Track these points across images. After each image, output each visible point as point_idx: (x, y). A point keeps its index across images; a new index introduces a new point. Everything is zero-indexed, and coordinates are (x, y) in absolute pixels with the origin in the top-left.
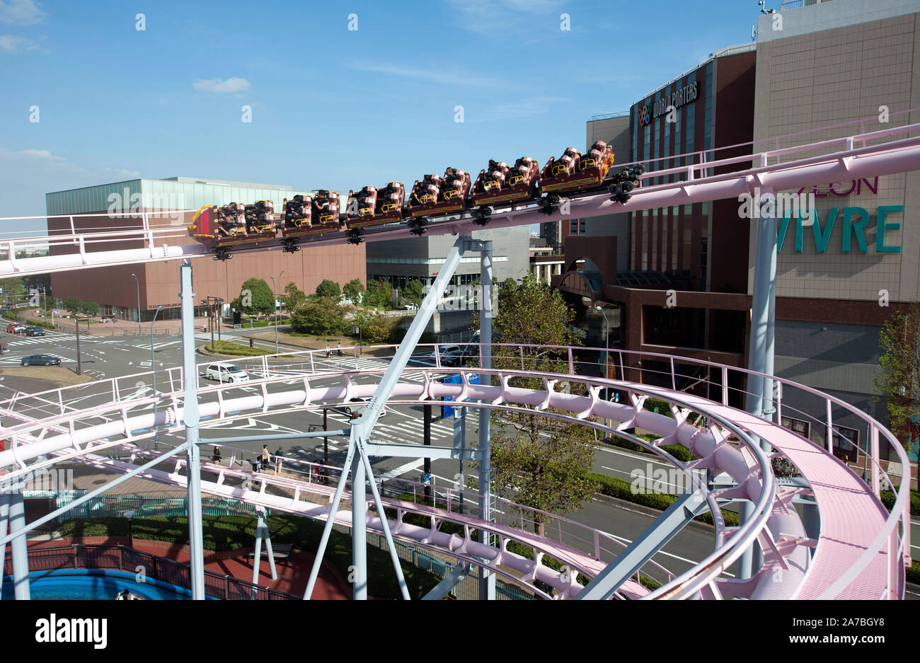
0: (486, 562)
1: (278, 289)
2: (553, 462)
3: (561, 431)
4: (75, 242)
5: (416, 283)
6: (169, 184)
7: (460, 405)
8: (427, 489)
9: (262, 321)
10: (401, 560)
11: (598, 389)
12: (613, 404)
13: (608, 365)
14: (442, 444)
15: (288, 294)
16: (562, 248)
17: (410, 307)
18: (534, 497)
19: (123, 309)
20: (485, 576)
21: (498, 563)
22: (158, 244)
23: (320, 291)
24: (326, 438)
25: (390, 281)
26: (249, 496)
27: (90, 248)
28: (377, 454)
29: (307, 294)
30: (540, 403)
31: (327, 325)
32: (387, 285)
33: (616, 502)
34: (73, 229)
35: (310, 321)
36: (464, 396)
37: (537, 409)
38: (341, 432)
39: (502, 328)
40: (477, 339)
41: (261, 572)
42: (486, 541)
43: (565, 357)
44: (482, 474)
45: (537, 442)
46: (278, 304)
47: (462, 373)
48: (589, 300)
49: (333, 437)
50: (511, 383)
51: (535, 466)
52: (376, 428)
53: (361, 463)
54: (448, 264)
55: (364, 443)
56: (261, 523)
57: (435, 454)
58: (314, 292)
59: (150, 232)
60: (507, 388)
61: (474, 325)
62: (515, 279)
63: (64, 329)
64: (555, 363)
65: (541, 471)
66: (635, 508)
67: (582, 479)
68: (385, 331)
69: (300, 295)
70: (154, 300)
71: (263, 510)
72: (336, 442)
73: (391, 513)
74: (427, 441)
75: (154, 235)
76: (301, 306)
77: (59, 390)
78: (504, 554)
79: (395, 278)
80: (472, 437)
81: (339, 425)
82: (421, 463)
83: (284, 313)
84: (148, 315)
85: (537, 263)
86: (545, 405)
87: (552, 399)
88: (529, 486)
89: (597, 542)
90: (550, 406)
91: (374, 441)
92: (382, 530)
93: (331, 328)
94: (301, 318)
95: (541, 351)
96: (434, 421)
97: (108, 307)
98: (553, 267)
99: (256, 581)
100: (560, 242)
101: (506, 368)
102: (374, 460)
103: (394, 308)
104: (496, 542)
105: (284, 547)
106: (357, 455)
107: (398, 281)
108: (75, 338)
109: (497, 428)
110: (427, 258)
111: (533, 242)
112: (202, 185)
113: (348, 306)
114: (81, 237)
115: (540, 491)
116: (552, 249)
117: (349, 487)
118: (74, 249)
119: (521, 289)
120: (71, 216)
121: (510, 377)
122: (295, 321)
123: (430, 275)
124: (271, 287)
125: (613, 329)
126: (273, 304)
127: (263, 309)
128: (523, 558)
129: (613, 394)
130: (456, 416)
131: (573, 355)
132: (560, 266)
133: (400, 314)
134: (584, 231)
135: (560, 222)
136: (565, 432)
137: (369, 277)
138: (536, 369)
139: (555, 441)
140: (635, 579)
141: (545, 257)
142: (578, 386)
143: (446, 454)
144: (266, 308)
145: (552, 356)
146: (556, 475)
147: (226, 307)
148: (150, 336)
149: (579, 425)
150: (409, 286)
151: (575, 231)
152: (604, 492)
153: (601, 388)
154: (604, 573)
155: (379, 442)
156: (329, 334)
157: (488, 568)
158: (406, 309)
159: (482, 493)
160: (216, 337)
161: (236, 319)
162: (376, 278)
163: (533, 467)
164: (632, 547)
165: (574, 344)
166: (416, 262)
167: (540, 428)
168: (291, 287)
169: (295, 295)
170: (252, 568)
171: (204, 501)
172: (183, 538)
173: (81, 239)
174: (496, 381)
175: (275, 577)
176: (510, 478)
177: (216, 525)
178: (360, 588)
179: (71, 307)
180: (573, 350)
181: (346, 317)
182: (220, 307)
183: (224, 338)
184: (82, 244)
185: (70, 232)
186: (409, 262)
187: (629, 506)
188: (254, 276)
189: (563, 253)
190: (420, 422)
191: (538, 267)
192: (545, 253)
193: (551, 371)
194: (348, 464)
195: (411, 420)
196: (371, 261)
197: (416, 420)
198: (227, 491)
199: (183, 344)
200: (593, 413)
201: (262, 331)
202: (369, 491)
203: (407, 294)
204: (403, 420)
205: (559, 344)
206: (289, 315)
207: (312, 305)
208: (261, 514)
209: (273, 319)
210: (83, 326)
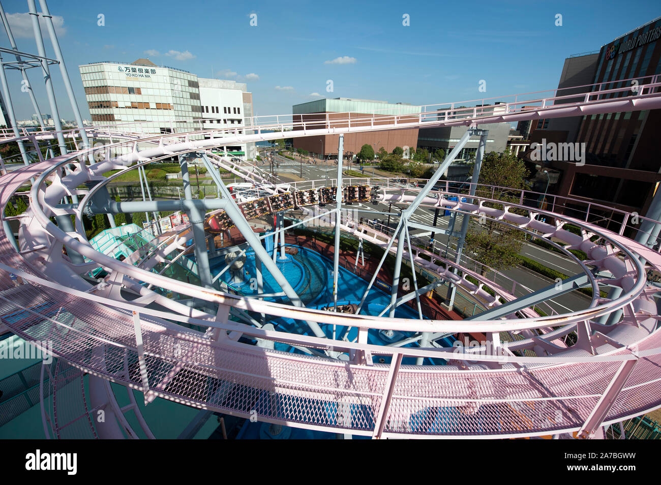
0: (454, 281)
1: (376, 149)
2: (498, 246)
3: (506, 232)
4: (302, 126)
5: (441, 152)
6: (336, 101)
7: (455, 211)
8: (431, 246)
9: (368, 163)
10: (416, 271)
11: (535, 215)
12: (542, 223)
13: (543, 202)
14: (441, 227)
15: (380, 152)
16: (530, 136)
17: (436, 162)
18: (484, 259)
19: (317, 154)
20: (452, 287)
21: (459, 282)
22: (332, 127)
23: (394, 152)
24: (389, 215)
25: (428, 149)
26: (356, 233)
27: (308, 128)
28: (411, 226)
29: (388, 153)
30: (498, 216)
31: (396, 168)
32: (426, 151)
33: (529, 271)
34: (302, 120)
35: (388, 165)
36: (458, 207)
37: (496, 219)
38: (397, 214)
39: (485, 177)
40: (470, 181)
41: (358, 262)
42: (456, 272)
43: (519, 195)
44: (459, 244)
45: (491, 235)
46: (375, 156)
47: (459, 196)
48: (540, 167)
49: (393, 216)
50: (483, 205)
51: (487, 245)
52: (412, 216)
53: (404, 229)
54: (461, 142)
55: (406, 220)
56: (360, 245)
57: (437, 231)
58: (392, 152)
59: (329, 122)
60: (481, 206)
61: (469, 173)
62: (496, 151)
63: (297, 160)
64: (511, 198)
65: (491, 249)
66: (540, 276)
67: (512, 256)
68: (422, 172)
69: (385, 153)
70: (328, 151)
71: (362, 239)
72: (393, 218)
73: (414, 252)
74: (435, 225)
75: (331, 123)
76: (385, 158)
77: (295, 182)
78: (463, 280)
79: (431, 147)
80: (457, 228)
81: (396, 212)
82: (430, 233)
83: (377, 161)
84: (326, 157)
85: (511, 144)
86: (501, 218)
87: (506, 215)
88: (482, 254)
89: (514, 286)
90: (504, 218)
91: (411, 221)
92: (410, 258)
93: (397, 169)
94: (385, 163)
95: (504, 191)
96: (439, 216)
97: (311, 153)
98: (521, 147)
99: (356, 264)
100: (529, 133)
101: (482, 197)
102: (410, 229)
103: (428, 163)
104: (460, 274)
105: (367, 255)
106: (403, 225)
107: (432, 150)
108: (300, 164)
109: (471, 225)
110: (449, 139)
111: (512, 132)
112: (349, 101)
113: (406, 159)
114: (305, 123)
115: (488, 257)
116: (522, 137)
117: (397, 238)
118: (302, 128)
119: (500, 157)
120: (302, 115)
121: (484, 201)
122: (382, 164)
123: (449, 147)
124: (374, 149)
125: (552, 184)
126: (374, 156)
127: (369, 158)
128: (473, 284)
129: (542, 218)
130: (451, 216)
131: (524, 195)
132: (525, 147)
133: (431, 165)
134: (546, 127)
135: (532, 121)
136: (508, 233)
137: (418, 146)
138: (499, 199)
139: (502, 236)
140: (531, 308)
141: (518, 141)
142: (522, 211)
143: (443, 232)
144: (371, 158)
145: (510, 194)
146: (498, 251)
147: (355, 156)
148: (326, 166)
149: (519, 231)
150: (437, 152)
151: (541, 127)
152: (524, 265)
153: (537, 214)
154: (514, 302)
155: (413, 221)
156: (396, 172)
157: (454, 283)
158: (434, 163)
159: (457, 252)
160: (349, 168)
161: (358, 162)
162: (422, 147)
163: (486, 246)
164: (533, 294)
165: (525, 189)
166: (443, 140)
167: (494, 229)
168: (382, 149)
169: (383, 152)
170: (355, 260)
171: (341, 231)
172: (332, 242)
173: (304, 124)
174: (476, 203)
175: (363, 265)
176: (473, 249)
177: (343, 242)
178: (396, 279)
179: (299, 152)
180: (525, 192)
181: (405, 165)
182: (351, 156)
183: (353, 169)
184: (305, 126)
185: (301, 121)
186: (439, 140)
187: (536, 274)
188: (366, 143)
189: (529, 139)
190: (433, 216)
191: (512, 147)
192: (518, 139)
193: (508, 201)
194: (398, 228)
195: (428, 215)
196: (420, 139)
197: (431, 215)
198: (349, 230)
199: (338, 170)
200: (529, 226)
201: (367, 167)
202: (406, 241)
203: (436, 156)
204: (424, 214)
205: (516, 188)
206: (379, 162)
207: (390, 158)
208: (360, 241)
209: (372, 163)
210: (303, 160)
